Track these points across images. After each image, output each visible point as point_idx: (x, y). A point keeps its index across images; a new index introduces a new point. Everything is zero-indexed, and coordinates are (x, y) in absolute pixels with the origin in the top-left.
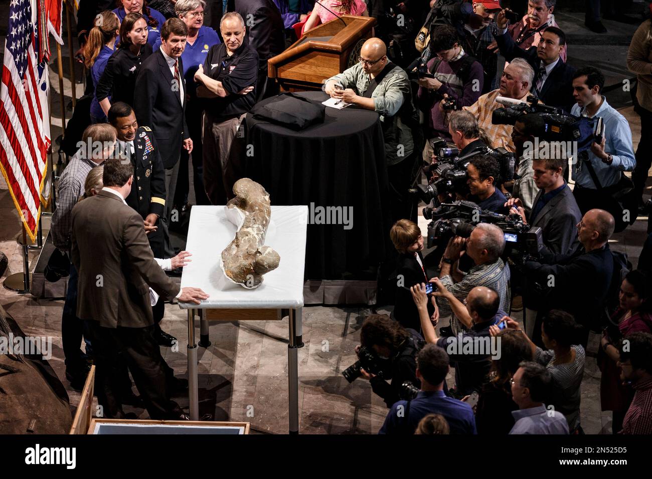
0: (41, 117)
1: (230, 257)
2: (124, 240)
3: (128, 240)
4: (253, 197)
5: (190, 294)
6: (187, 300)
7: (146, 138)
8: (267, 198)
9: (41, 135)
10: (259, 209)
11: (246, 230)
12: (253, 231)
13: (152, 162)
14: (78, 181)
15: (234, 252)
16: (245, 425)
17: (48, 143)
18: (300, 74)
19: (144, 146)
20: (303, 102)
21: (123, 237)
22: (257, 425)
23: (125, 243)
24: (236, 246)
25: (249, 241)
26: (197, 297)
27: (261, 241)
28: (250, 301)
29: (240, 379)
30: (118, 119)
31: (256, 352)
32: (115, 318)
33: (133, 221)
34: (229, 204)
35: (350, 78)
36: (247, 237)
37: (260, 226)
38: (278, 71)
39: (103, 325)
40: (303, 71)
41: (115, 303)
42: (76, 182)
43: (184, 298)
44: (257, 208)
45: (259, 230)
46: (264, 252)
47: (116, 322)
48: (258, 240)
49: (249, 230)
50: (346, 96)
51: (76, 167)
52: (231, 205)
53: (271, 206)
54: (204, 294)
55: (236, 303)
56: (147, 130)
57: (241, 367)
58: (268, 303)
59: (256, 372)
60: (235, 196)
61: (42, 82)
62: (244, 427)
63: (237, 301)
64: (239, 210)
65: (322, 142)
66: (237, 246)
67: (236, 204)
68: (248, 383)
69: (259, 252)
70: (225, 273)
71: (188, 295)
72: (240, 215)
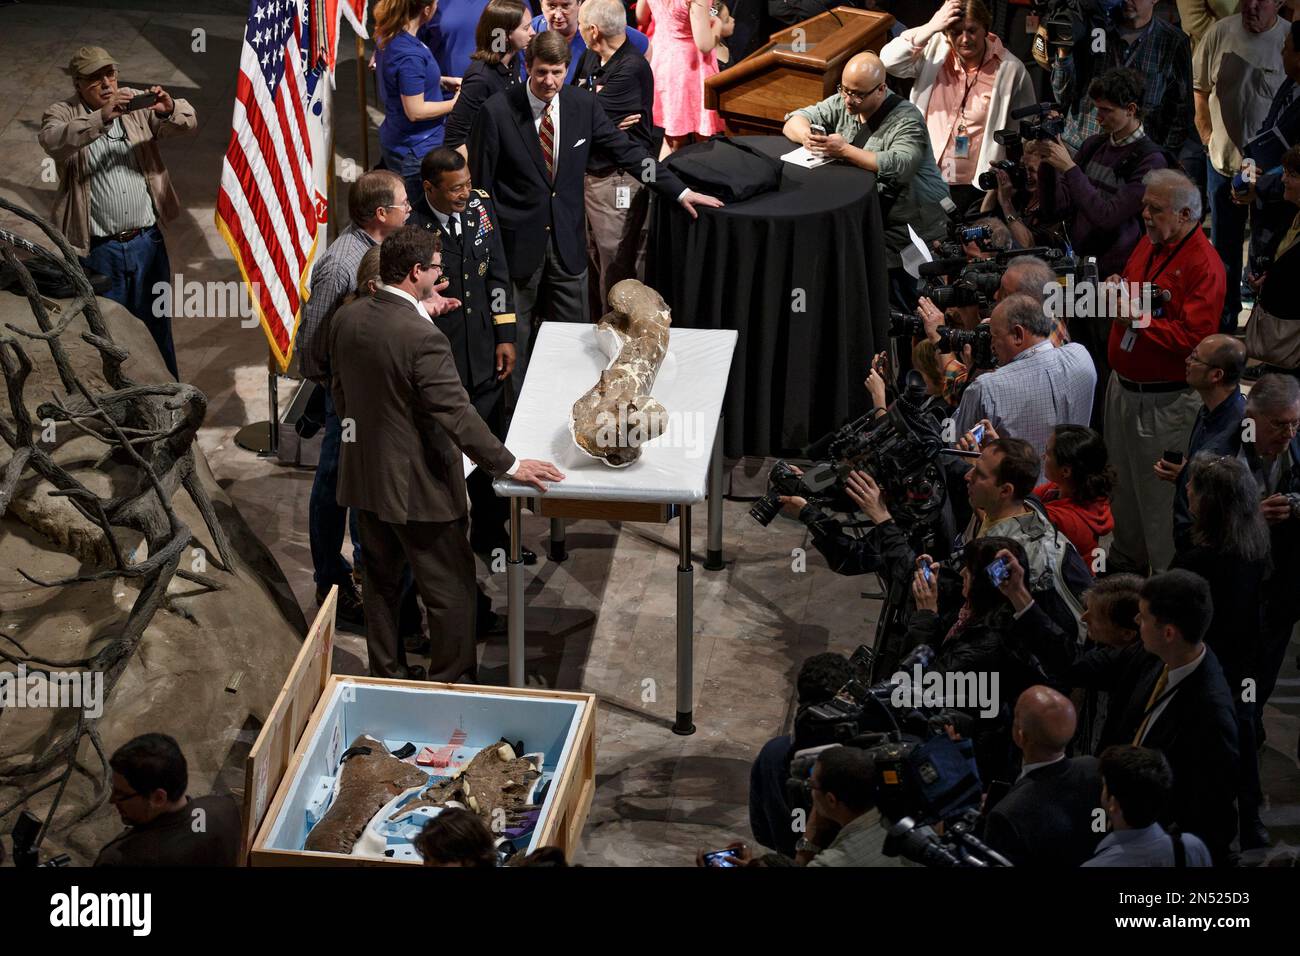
0: (310, 160)
1: (588, 412)
2: (414, 379)
3: (423, 377)
4: (641, 313)
5: (532, 469)
6: (525, 479)
7: (481, 209)
8: (666, 315)
9: (308, 191)
10: (648, 333)
11: (621, 367)
12: (632, 371)
13: (490, 251)
14: (347, 272)
15: (595, 405)
16: (587, 699)
17: (322, 205)
18: (756, 105)
19: (478, 223)
20: (748, 154)
21: (414, 372)
22: (626, 699)
23: (419, 381)
24: (600, 393)
25: (623, 387)
26: (542, 477)
27: (645, 388)
28: (615, 489)
29: (610, 619)
30: (445, 174)
31: (642, 575)
32: (404, 508)
33: (430, 345)
34: (601, 323)
35: (826, 116)
36: (620, 380)
37: (647, 362)
38: (721, 99)
39: (383, 518)
40: (760, 100)
41: (402, 480)
42: (342, 272)
43: (522, 476)
44: (645, 331)
45: (643, 368)
46: (642, 407)
47: (405, 514)
48: (638, 385)
49: (627, 367)
50: (832, 146)
51: (346, 248)
52: (605, 323)
53: (671, 329)
54: (555, 472)
55: (590, 491)
56: (483, 196)
57: (612, 598)
58: (643, 493)
59: (638, 609)
60: (611, 309)
61: (314, 101)
62: (584, 702)
63: (592, 488)
64: (614, 333)
65: (772, 225)
66: (602, 394)
67: (612, 323)
68: (621, 626)
69: (634, 407)
70: (574, 439)
71: (528, 471)
72: (616, 341)
